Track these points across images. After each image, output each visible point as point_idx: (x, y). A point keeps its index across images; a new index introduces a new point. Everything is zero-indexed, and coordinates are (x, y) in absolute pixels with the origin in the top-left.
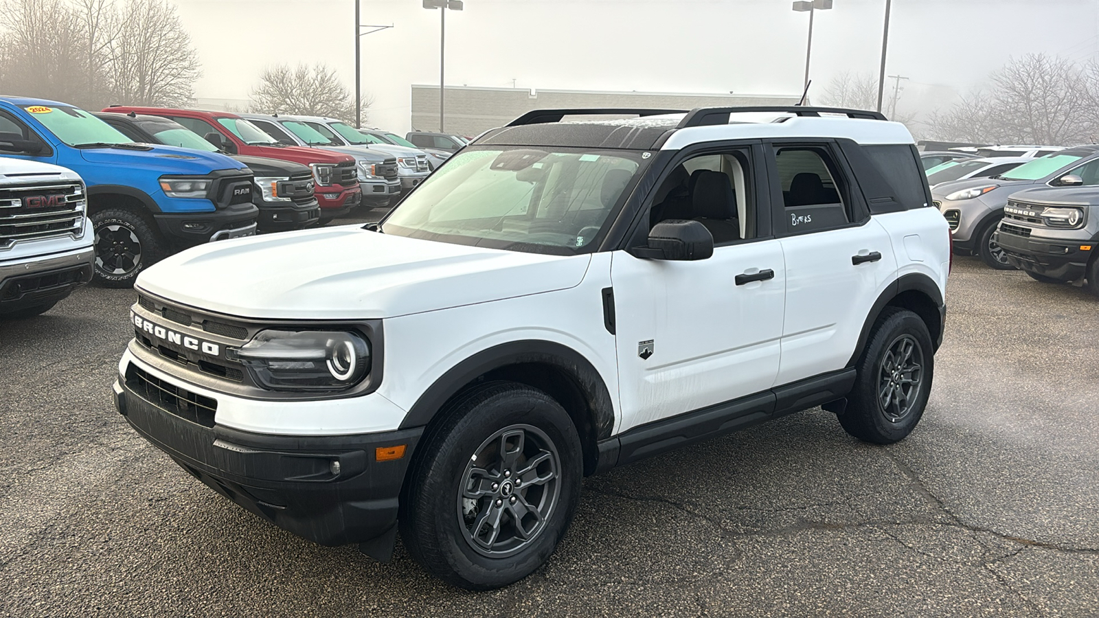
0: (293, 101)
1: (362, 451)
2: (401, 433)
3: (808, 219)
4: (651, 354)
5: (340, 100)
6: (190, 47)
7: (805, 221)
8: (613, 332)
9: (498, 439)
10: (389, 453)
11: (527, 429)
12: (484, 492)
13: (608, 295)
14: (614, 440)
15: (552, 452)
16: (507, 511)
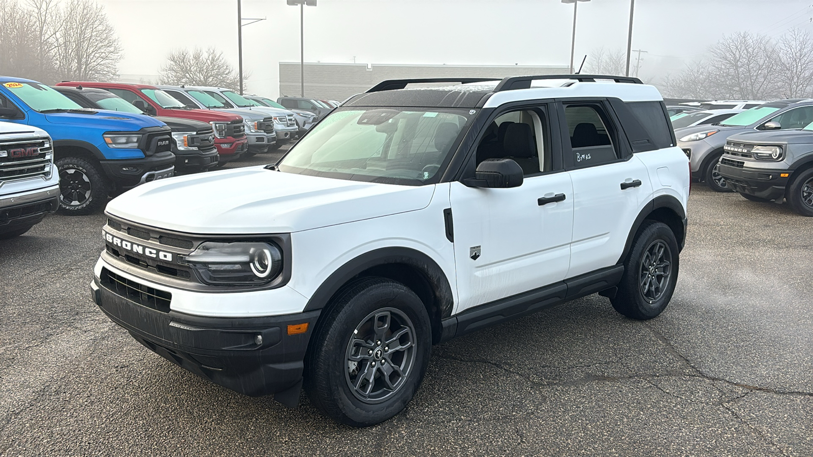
0: (191, 75)
1: (278, 328)
2: (305, 314)
3: (588, 157)
4: (479, 256)
5: (226, 74)
6: (114, 37)
7: (587, 158)
8: (452, 241)
9: (372, 319)
10: (297, 329)
11: (392, 311)
12: (362, 356)
13: (448, 213)
14: (453, 318)
15: (410, 327)
16: (379, 370)
